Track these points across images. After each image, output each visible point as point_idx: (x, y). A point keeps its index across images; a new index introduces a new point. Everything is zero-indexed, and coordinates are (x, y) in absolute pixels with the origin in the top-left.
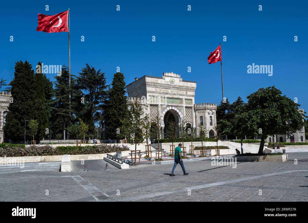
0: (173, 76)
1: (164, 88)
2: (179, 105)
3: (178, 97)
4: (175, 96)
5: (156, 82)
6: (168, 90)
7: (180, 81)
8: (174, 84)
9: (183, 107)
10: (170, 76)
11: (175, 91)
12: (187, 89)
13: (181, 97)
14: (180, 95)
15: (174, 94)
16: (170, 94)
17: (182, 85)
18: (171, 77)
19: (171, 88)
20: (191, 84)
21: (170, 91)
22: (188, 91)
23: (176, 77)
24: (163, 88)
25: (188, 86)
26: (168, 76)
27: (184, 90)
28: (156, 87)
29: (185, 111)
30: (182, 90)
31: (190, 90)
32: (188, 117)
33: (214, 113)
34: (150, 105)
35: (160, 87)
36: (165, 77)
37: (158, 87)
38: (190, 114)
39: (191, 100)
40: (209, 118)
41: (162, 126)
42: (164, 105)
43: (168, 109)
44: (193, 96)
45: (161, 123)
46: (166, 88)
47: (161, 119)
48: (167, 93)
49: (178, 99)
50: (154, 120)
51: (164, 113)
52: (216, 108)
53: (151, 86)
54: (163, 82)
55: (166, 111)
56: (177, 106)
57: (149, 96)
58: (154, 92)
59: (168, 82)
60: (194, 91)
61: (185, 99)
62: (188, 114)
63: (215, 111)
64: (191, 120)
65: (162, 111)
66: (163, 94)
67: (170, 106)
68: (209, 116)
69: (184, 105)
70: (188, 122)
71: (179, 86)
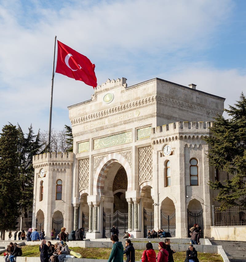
0: (110, 87)
1: (98, 119)
2: (124, 147)
5: (82, 112)
6: (103, 120)
7: (122, 92)
8: (110, 104)
9: (131, 148)
10: (104, 90)
11: (117, 118)
12: (139, 104)
13: (127, 127)
14: (126, 123)
15: (115, 126)
16: (107, 127)
17: (127, 100)
18: (107, 90)
19: (109, 115)
20: (145, 89)
21: (106, 122)
22: (140, 108)
23: (114, 86)
24: (96, 120)
25: (138, 96)
26: (101, 92)
27: (132, 108)
28: (85, 121)
29: (138, 158)
30: (129, 109)
31: (145, 104)
32: (144, 171)
33: (175, 148)
34: (79, 160)
35: (90, 120)
36: (96, 97)
37: (88, 120)
38: (149, 163)
39: (150, 126)
40: (162, 167)
41: (92, 199)
42: (99, 154)
43: (105, 161)
44: (152, 116)
45: (92, 193)
46: (101, 117)
47: (92, 185)
48: (101, 127)
49: (123, 132)
50: (85, 188)
51: (99, 171)
52: (178, 136)
53: (78, 123)
54: (93, 108)
55: (102, 165)
56: (120, 151)
57: (77, 142)
58: (82, 134)
59: (101, 103)
60: (154, 104)
61: (136, 128)
62: (144, 164)
63: (176, 145)
64: (150, 176)
65: (94, 167)
66: (97, 131)
67: (107, 153)
68: (162, 160)
69: (134, 145)
70: (145, 185)
71: (121, 103)
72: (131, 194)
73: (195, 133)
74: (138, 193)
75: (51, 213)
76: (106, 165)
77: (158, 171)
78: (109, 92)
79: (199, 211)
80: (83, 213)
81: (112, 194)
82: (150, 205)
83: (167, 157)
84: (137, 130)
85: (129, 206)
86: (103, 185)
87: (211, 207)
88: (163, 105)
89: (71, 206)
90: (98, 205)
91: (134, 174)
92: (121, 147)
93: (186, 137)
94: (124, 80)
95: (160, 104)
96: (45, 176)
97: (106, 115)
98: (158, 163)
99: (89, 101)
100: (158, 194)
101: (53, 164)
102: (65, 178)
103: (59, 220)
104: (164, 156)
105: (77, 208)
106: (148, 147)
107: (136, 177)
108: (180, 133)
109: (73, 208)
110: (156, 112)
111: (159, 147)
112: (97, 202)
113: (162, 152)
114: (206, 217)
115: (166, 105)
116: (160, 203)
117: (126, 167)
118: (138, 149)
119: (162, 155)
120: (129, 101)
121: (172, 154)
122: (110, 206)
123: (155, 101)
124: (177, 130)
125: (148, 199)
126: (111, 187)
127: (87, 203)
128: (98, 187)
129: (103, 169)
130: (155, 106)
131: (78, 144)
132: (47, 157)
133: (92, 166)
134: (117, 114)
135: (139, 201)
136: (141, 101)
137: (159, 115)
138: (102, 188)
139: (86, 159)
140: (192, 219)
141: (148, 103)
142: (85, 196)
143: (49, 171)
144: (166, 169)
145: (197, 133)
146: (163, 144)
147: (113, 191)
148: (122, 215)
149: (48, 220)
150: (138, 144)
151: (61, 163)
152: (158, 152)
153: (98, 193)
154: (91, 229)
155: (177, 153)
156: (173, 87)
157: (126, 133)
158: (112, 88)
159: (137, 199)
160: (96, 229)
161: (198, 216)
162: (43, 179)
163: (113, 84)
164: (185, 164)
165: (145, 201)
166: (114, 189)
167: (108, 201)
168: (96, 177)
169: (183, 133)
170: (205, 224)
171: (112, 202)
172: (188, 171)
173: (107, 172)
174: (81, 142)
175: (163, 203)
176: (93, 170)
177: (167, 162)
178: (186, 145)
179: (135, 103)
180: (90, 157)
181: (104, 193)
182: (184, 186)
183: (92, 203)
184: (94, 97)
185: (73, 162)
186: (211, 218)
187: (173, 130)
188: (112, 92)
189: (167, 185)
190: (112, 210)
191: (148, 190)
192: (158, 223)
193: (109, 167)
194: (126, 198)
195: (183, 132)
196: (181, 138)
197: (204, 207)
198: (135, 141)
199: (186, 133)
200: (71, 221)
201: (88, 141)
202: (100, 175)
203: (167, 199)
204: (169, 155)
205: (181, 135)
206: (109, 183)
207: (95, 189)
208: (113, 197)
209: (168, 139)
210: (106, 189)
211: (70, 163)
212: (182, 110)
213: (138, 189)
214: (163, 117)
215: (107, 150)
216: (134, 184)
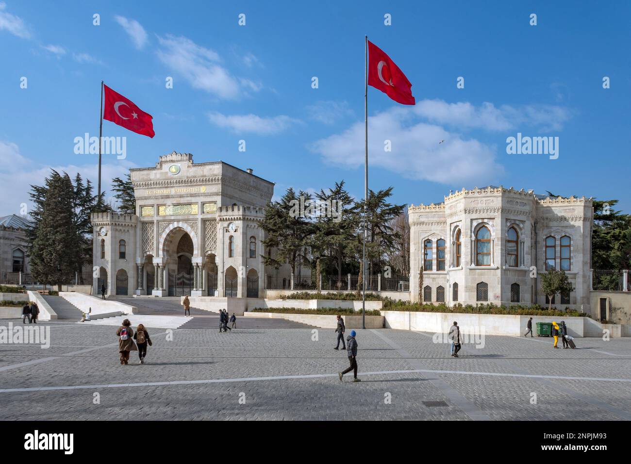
0: (175, 160)
1: (164, 188)
2: (190, 218)
3: (188, 200)
4: (182, 200)
5: (146, 178)
6: (169, 189)
7: (189, 167)
8: (176, 175)
9: (197, 219)
10: (170, 161)
11: (184, 190)
12: (205, 181)
13: (193, 200)
14: (192, 195)
15: (181, 196)
16: (173, 197)
17: (193, 175)
18: (172, 161)
19: (175, 185)
20: (211, 169)
21: (172, 191)
22: (206, 185)
23: (180, 159)
24: (161, 188)
25: (204, 174)
26: (166, 162)
27: (198, 183)
28: (149, 187)
29: (204, 229)
30: (195, 184)
31: (210, 183)
32: (209, 241)
33: (238, 227)
34: (143, 223)
35: (155, 186)
36: (161, 165)
37: (152, 187)
38: (214, 234)
39: (215, 202)
40: (227, 241)
41: (157, 261)
42: (164, 221)
43: (171, 227)
44: (217, 194)
45: (158, 255)
46: (166, 186)
47: (158, 249)
48: (167, 196)
49: (190, 204)
50: (150, 250)
51: (164, 235)
52: (241, 217)
53: (141, 188)
54: (158, 176)
55: (167, 231)
56: (186, 221)
57: (140, 206)
58: (146, 198)
59: (167, 173)
60: (219, 184)
61: (202, 202)
62: (209, 234)
63: (240, 224)
64: (215, 246)
65: (160, 232)
66: (162, 198)
67: (174, 221)
68: (227, 235)
69: (200, 217)
70: (209, 252)
71: (187, 177)
72: (197, 259)
73: (255, 217)
74: (203, 259)
75: (116, 271)
76: (171, 231)
77: (223, 244)
78: (174, 164)
79: (256, 277)
80: (147, 273)
81: (176, 256)
82: (215, 269)
83: (232, 233)
84: (203, 204)
85: (195, 269)
86: (168, 249)
87: (265, 275)
88: (227, 185)
89: (135, 265)
90: (164, 267)
91: (200, 243)
92: (187, 217)
93: (247, 218)
94: (190, 157)
95: (224, 185)
96: (106, 235)
97: (171, 186)
98: (223, 237)
99: (154, 168)
100: (224, 263)
101: (116, 224)
102: (128, 238)
103: (124, 278)
104: (229, 232)
105: (141, 267)
106: (213, 220)
107: (201, 245)
108: (243, 215)
109: (138, 267)
110: (221, 191)
111: (225, 224)
112: (163, 263)
113: (227, 228)
114: (261, 282)
115: (229, 186)
116: (225, 270)
117: (192, 235)
118: (204, 221)
119: (227, 231)
120: (195, 177)
121: (235, 231)
122: (175, 267)
123: (220, 182)
124: (241, 212)
125: (212, 264)
126: (176, 250)
127: (153, 264)
128: (164, 250)
129: (168, 235)
130: (220, 186)
131: (142, 207)
132: (109, 216)
133: (158, 231)
134: (183, 186)
135: (204, 266)
136: (208, 179)
137: (224, 194)
138: (168, 251)
139: (151, 223)
140: (250, 284)
141: (214, 182)
142: (150, 258)
143: (111, 230)
144: (231, 243)
145: (256, 217)
146: (228, 222)
147: (177, 254)
148: (187, 276)
149: (112, 277)
150: (204, 217)
151: (124, 224)
152: (224, 228)
153: (164, 255)
154: (157, 287)
155: (240, 231)
156: (235, 170)
157: (192, 206)
158: (178, 161)
159: (202, 263)
160: (162, 287)
161: (255, 282)
162: (105, 238)
163: (179, 158)
164: (247, 241)
165: (209, 266)
166: (178, 252)
167: (173, 263)
168: (162, 241)
169: (246, 216)
170: (260, 287)
171: (176, 264)
172: (248, 246)
173: (172, 237)
174: (145, 206)
175: (227, 270)
176: (159, 235)
177: (231, 237)
178: (248, 225)
179: (201, 179)
180: (155, 222)
181: (170, 256)
182: (245, 258)
183: (158, 264)
184: (159, 166)
185: (137, 223)
186: (265, 283)
187: (238, 213)
188: (179, 164)
189: (230, 256)
190: (176, 271)
191: (212, 257)
192: (223, 286)
193: (174, 233)
194: (192, 262)
195: (246, 214)
196: (244, 219)
197: (260, 275)
198: (201, 214)
199: (248, 216)
200: (135, 279)
201: (153, 205)
202: (166, 240)
203: (231, 267)
204: (233, 231)
205: (244, 217)
206: (174, 247)
207: (161, 253)
208: (177, 259)
209: (233, 218)
210: (171, 252)
211: (133, 225)
212: (241, 191)
213: (203, 254)
214: (227, 197)
215: (173, 218)
216: (200, 251)
